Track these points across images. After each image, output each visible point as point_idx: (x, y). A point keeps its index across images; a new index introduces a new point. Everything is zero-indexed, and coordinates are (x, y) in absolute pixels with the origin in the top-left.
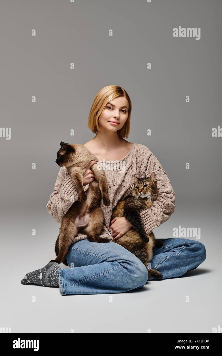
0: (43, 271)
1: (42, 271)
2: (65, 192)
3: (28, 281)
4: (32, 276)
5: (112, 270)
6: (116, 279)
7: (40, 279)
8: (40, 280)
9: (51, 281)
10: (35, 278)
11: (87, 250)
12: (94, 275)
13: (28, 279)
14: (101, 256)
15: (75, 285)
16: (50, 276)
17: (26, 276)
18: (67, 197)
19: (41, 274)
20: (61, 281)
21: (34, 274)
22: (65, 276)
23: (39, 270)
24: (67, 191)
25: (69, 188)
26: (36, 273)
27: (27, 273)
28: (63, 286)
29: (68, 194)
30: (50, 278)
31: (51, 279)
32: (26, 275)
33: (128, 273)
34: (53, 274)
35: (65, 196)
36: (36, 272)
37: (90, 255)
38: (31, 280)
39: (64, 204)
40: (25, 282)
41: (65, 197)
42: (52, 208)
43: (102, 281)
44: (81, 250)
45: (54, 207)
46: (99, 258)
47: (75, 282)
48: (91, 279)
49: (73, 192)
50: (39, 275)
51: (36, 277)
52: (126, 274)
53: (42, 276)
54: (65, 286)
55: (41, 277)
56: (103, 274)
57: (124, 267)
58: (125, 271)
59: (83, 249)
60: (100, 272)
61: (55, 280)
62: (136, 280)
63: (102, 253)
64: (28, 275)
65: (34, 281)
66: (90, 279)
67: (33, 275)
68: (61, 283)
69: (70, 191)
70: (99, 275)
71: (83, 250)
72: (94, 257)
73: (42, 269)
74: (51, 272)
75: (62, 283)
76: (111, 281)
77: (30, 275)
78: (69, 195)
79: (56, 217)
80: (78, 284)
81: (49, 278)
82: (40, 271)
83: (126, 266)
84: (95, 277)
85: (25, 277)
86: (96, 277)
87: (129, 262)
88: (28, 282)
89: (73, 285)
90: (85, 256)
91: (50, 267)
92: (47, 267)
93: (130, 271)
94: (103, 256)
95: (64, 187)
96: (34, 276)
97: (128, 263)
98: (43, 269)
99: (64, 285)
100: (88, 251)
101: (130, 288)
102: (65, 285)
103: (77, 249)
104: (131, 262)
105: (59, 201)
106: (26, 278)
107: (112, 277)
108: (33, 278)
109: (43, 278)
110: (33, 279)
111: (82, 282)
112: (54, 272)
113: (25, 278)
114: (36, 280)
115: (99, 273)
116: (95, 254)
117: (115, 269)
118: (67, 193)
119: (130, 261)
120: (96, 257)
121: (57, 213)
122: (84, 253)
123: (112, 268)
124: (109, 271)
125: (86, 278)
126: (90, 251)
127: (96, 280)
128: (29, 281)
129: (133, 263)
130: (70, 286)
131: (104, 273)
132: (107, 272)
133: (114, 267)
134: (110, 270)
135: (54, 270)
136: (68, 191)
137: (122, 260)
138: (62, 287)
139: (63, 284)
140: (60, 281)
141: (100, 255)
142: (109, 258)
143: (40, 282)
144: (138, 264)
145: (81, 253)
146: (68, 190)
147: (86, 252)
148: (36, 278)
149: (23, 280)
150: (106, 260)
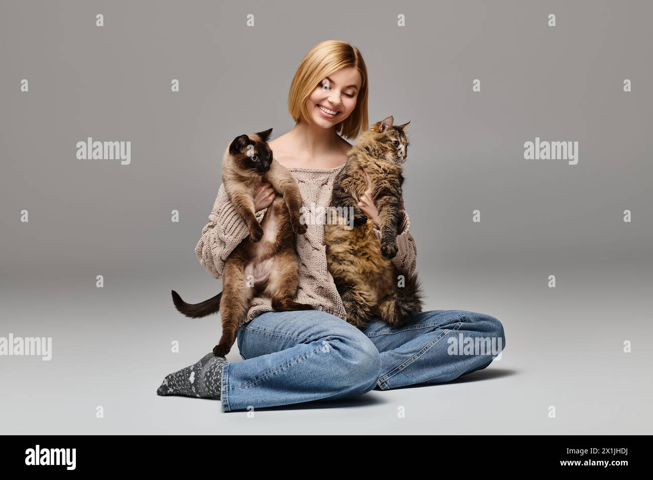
0: (196, 368)
1: (194, 368)
2: (226, 228)
3: (169, 389)
4: (177, 379)
5: (313, 353)
6: (320, 368)
7: (190, 383)
8: (191, 385)
9: (210, 383)
10: (181, 382)
11: (276, 328)
12: (281, 366)
13: (170, 386)
14: (298, 335)
15: (248, 387)
16: (208, 374)
17: (166, 380)
18: (230, 238)
19: (193, 374)
20: (225, 381)
21: (180, 375)
22: (233, 372)
23: (190, 367)
24: (228, 228)
25: (232, 222)
26: (183, 373)
27: (168, 375)
28: (227, 389)
29: (231, 233)
30: (208, 377)
31: (210, 379)
32: (166, 378)
33: (340, 356)
34: (213, 371)
35: (225, 236)
36: (183, 371)
37: (280, 337)
38: (175, 386)
39: (226, 250)
40: (163, 392)
41: (225, 239)
42: (203, 253)
43: (295, 374)
44: (265, 330)
45: (207, 253)
46: (295, 339)
47: (250, 381)
48: (277, 373)
49: (238, 229)
50: (189, 376)
51: (183, 380)
52: (338, 358)
53: (195, 376)
54: (231, 389)
55: (192, 379)
56: (297, 361)
57: (335, 348)
58: (336, 352)
59: (267, 327)
60: (292, 359)
61: (216, 381)
62: (356, 370)
63: (300, 330)
64: (170, 377)
65: (180, 388)
66: (274, 374)
67: (178, 377)
68: (224, 385)
69: (233, 228)
70: (290, 365)
71: (269, 329)
72: (287, 339)
73: (194, 365)
74: (211, 367)
75: (226, 384)
76: (311, 373)
77: (172, 377)
78: (231, 235)
79: (212, 271)
80: (255, 384)
81: (206, 379)
82: (192, 369)
83: (336, 345)
84: (282, 369)
85: (164, 382)
86: (284, 369)
87: (342, 338)
88: (169, 391)
89: (246, 387)
90: (272, 339)
91: (209, 359)
92: (204, 361)
93: (344, 354)
94: (301, 335)
95: (223, 221)
96: (180, 378)
97: (341, 341)
98: (196, 366)
99: (229, 387)
100: (276, 330)
101: (347, 385)
102: (231, 387)
103: (258, 328)
104: (347, 338)
105: (215, 244)
106: (166, 383)
107: (312, 366)
108: (178, 382)
109: (195, 381)
110: (179, 385)
111: (261, 379)
112: (215, 367)
113: (164, 384)
114: (184, 386)
115: (290, 361)
116: (288, 333)
117: (317, 351)
118: (229, 232)
119: (345, 337)
120: (290, 338)
121: (213, 263)
122: (270, 335)
123: (312, 351)
124: (307, 356)
125: (268, 372)
126: (280, 329)
127: (285, 373)
128: (171, 390)
129: (350, 339)
130: (240, 389)
131: (299, 360)
132: (304, 357)
133: (317, 348)
134: (309, 354)
135: (215, 364)
136: (230, 227)
137: (331, 336)
138: (226, 391)
139: (227, 386)
140: (223, 380)
141: (296, 333)
142: (310, 336)
143: (191, 388)
144: (359, 341)
145: (266, 336)
146: (230, 225)
147: (274, 332)
148: (183, 382)
149: (161, 387)
150: (306, 340)
